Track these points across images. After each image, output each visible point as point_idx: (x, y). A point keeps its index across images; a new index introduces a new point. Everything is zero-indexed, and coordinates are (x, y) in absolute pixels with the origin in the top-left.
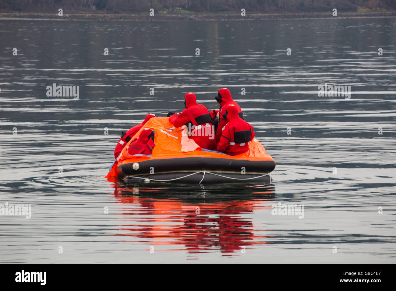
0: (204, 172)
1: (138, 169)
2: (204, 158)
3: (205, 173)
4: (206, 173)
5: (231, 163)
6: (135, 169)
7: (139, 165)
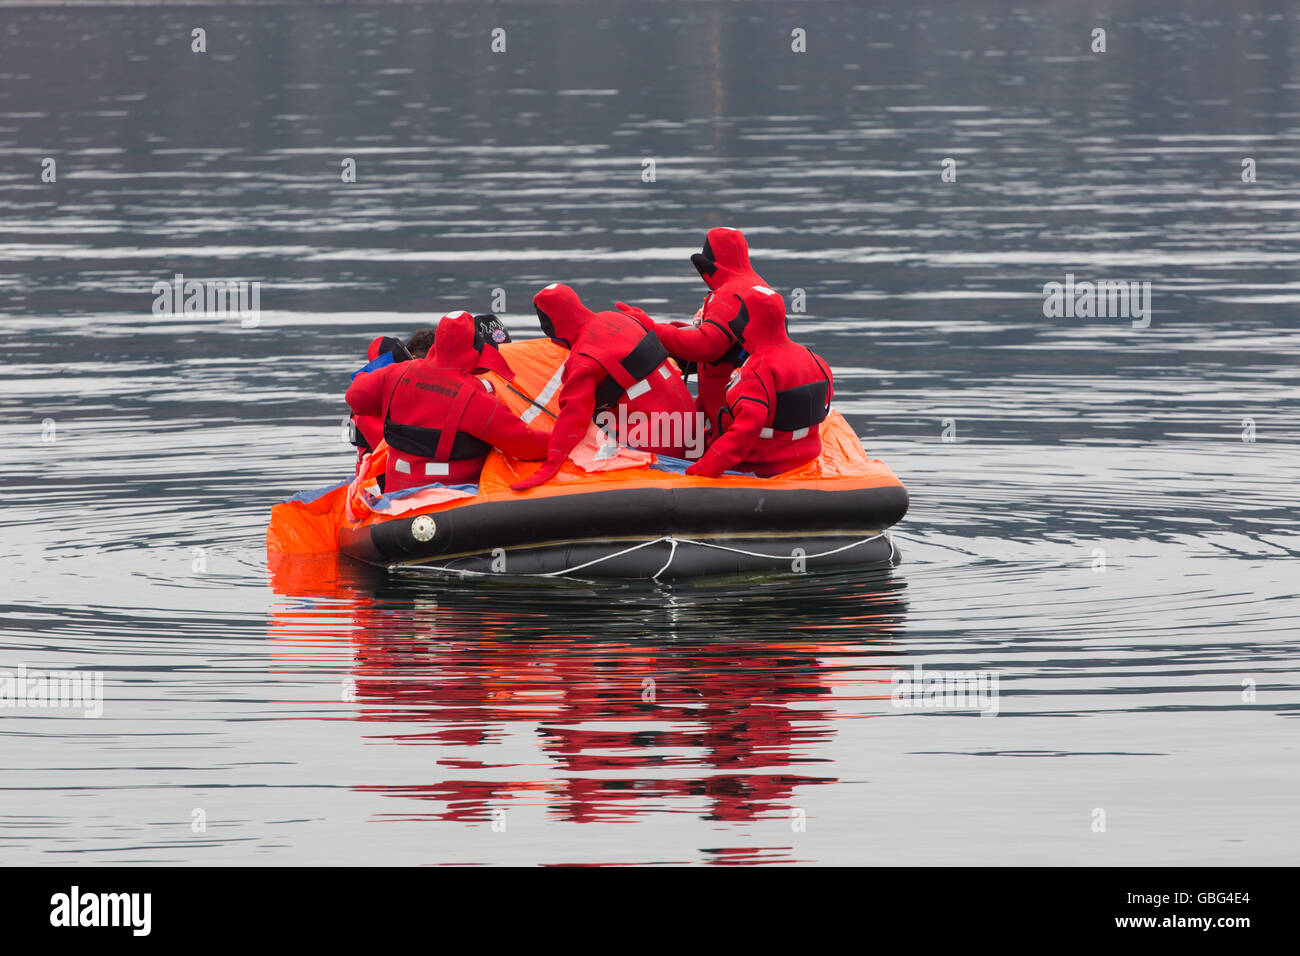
0: (674, 540)
1: (431, 537)
2: (672, 490)
3: (675, 544)
4: (680, 544)
5: (761, 502)
6: (421, 540)
7: (434, 525)
